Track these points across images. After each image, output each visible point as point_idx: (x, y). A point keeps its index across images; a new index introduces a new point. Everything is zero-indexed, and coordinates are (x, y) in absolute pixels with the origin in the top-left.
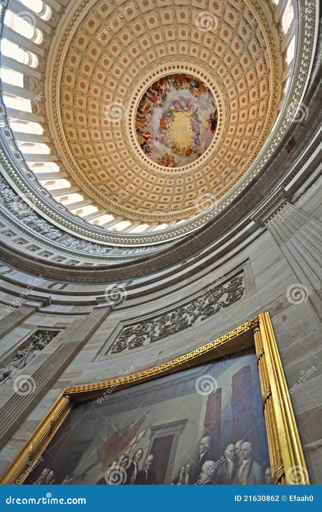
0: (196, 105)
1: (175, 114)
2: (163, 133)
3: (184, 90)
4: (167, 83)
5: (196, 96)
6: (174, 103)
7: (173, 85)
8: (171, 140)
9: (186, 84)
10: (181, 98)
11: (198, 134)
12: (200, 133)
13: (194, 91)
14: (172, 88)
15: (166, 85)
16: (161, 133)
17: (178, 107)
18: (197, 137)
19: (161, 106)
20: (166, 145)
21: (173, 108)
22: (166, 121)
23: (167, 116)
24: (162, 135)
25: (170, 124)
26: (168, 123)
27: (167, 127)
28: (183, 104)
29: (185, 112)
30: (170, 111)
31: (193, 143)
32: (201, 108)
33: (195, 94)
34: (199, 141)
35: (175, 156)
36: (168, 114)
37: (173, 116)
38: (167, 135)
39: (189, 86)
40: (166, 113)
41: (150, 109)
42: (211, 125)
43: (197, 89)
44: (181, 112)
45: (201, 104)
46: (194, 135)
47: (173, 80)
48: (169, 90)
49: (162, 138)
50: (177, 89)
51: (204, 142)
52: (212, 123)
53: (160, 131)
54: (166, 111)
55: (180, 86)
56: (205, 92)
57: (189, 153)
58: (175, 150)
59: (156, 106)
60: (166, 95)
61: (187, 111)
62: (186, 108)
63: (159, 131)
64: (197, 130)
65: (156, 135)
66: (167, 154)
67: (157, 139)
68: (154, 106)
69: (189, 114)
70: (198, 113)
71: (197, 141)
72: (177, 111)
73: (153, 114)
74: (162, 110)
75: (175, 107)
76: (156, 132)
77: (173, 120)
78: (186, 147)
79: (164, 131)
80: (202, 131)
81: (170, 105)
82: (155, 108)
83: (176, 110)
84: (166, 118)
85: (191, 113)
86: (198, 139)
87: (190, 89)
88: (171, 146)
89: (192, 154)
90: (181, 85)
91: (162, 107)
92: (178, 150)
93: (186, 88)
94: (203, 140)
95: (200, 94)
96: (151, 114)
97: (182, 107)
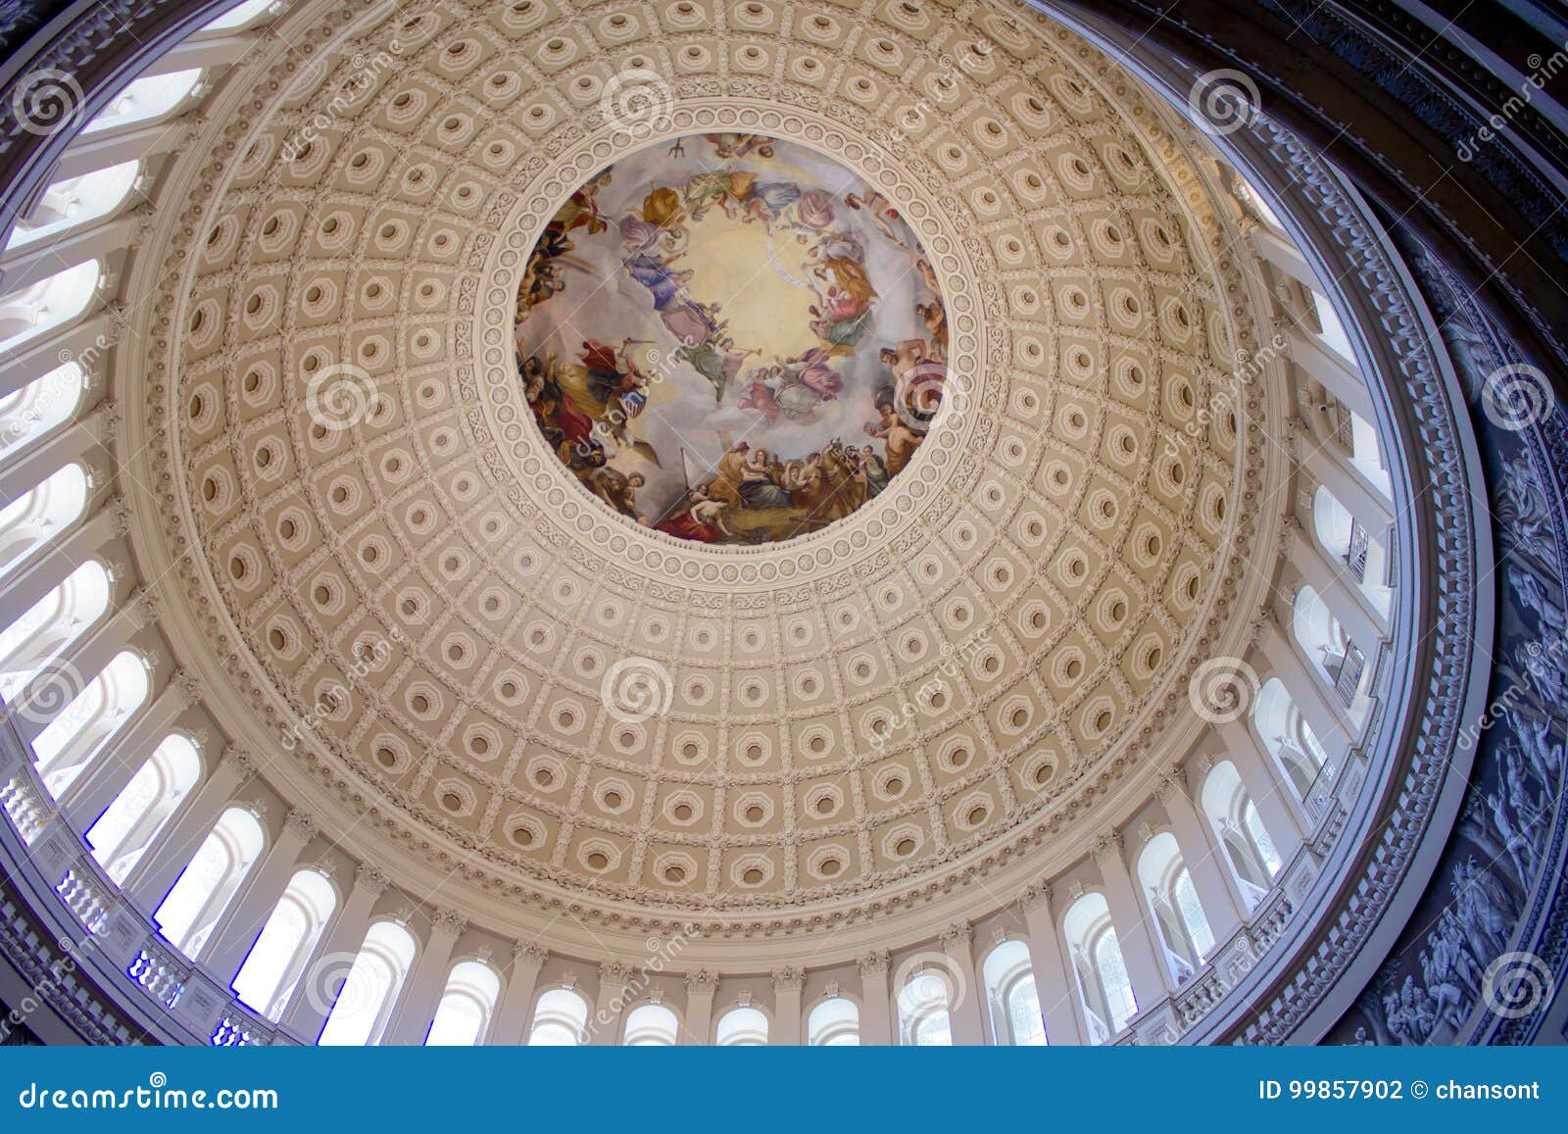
0: (731, 410)
1: (814, 342)
2: (834, 237)
3: (802, 452)
4: (885, 458)
5: (744, 448)
6: (836, 386)
7: (856, 459)
8: (782, 220)
9: (801, 482)
10: (808, 416)
11: (661, 303)
12: (658, 314)
13: (758, 466)
14: (861, 446)
15: (888, 449)
16: (846, 237)
17: (811, 376)
18: (662, 287)
19: (890, 355)
20: (794, 191)
21: (835, 362)
22: (847, 296)
23: (850, 319)
24: (835, 227)
25: (823, 287)
26: (832, 292)
27: (830, 273)
28: (791, 395)
29: (769, 365)
30: (841, 344)
31: (665, 256)
32: (704, 413)
33: (749, 456)
34: (641, 278)
35: (722, 164)
36: (846, 329)
37: (820, 329)
38: (813, 240)
39: (786, 477)
40: (859, 332)
41: (931, 325)
42: (621, 368)
43: (747, 476)
44: (791, 361)
45: (709, 426)
46: (681, 291)
47: (862, 477)
48: (873, 433)
49: (830, 218)
50: (838, 446)
51: (613, 288)
52: (617, 377)
53: (854, 243)
54: (861, 342)
55: (828, 462)
56: (702, 478)
57: (659, 204)
58: (741, 187)
59: (911, 345)
60: (879, 406)
61: (765, 373)
62: (775, 382)
63: (861, 241)
64: (678, 318)
65: (865, 218)
66: (762, 153)
67: (851, 202)
68: (919, 343)
69: (752, 364)
70: (709, 386)
71: (652, 273)
72: (810, 354)
73: (911, 306)
74: (880, 340)
75: (825, 369)
76: (870, 233)
77: (814, 310)
78: (688, 222)
79: (835, 250)
80: (650, 326)
81: (850, 368)
82: (910, 336)
83: (815, 360)
84: (850, 310)
85: (741, 376)
86: (653, 283)
87: (779, 467)
88: (772, 197)
89: (641, 208)
90: (822, 469)
91: (885, 352)
92: (722, 196)
93: (797, 465)
94: (623, 292)
95: (725, 465)
96: (920, 306)
97: (795, 380)
